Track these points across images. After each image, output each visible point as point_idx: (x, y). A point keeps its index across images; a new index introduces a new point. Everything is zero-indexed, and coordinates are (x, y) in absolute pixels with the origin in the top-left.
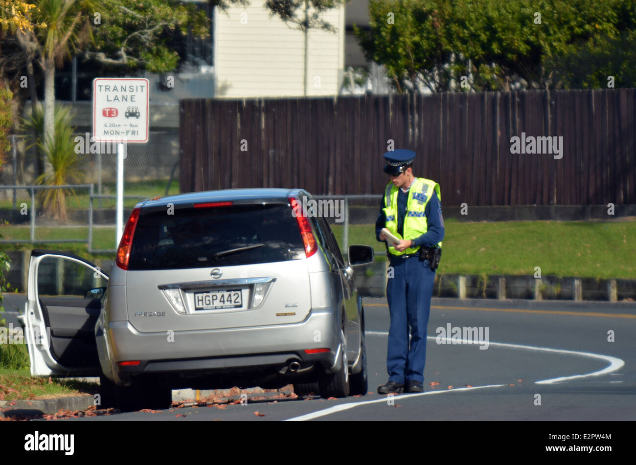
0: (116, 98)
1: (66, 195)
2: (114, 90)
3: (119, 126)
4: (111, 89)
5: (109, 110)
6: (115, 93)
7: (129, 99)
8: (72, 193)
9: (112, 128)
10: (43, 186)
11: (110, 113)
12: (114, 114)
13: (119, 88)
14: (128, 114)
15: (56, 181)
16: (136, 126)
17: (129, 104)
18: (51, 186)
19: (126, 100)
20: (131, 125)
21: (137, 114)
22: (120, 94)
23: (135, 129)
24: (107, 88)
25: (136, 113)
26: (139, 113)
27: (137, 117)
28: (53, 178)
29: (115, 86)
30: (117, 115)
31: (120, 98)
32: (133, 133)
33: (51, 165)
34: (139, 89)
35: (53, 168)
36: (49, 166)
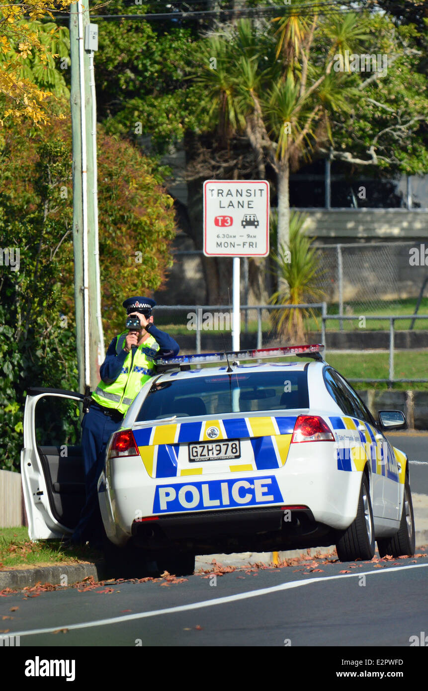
0: (231, 204)
1: (304, 317)
2: (228, 194)
3: (234, 237)
4: (225, 193)
5: (222, 218)
6: (230, 198)
7: (246, 205)
8: (310, 313)
9: (226, 240)
10: (278, 306)
11: (222, 222)
12: (227, 223)
13: (234, 193)
14: (244, 223)
15: (291, 299)
16: (255, 237)
17: (246, 211)
18: (287, 305)
19: (243, 207)
20: (248, 236)
21: (256, 223)
22: (235, 199)
23: (253, 240)
24: (220, 193)
25: (254, 221)
26: (258, 222)
27: (256, 227)
28: (288, 296)
29: (229, 190)
30: (231, 224)
31: (236, 204)
32: (251, 245)
33: (286, 281)
34: (258, 193)
35: (288, 285)
36: (283, 283)
